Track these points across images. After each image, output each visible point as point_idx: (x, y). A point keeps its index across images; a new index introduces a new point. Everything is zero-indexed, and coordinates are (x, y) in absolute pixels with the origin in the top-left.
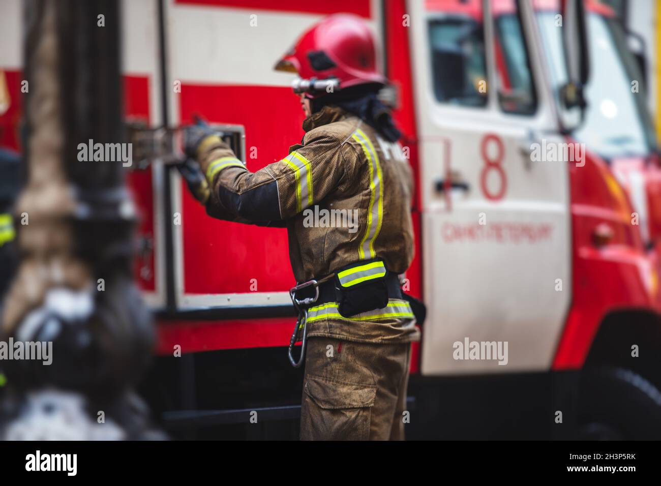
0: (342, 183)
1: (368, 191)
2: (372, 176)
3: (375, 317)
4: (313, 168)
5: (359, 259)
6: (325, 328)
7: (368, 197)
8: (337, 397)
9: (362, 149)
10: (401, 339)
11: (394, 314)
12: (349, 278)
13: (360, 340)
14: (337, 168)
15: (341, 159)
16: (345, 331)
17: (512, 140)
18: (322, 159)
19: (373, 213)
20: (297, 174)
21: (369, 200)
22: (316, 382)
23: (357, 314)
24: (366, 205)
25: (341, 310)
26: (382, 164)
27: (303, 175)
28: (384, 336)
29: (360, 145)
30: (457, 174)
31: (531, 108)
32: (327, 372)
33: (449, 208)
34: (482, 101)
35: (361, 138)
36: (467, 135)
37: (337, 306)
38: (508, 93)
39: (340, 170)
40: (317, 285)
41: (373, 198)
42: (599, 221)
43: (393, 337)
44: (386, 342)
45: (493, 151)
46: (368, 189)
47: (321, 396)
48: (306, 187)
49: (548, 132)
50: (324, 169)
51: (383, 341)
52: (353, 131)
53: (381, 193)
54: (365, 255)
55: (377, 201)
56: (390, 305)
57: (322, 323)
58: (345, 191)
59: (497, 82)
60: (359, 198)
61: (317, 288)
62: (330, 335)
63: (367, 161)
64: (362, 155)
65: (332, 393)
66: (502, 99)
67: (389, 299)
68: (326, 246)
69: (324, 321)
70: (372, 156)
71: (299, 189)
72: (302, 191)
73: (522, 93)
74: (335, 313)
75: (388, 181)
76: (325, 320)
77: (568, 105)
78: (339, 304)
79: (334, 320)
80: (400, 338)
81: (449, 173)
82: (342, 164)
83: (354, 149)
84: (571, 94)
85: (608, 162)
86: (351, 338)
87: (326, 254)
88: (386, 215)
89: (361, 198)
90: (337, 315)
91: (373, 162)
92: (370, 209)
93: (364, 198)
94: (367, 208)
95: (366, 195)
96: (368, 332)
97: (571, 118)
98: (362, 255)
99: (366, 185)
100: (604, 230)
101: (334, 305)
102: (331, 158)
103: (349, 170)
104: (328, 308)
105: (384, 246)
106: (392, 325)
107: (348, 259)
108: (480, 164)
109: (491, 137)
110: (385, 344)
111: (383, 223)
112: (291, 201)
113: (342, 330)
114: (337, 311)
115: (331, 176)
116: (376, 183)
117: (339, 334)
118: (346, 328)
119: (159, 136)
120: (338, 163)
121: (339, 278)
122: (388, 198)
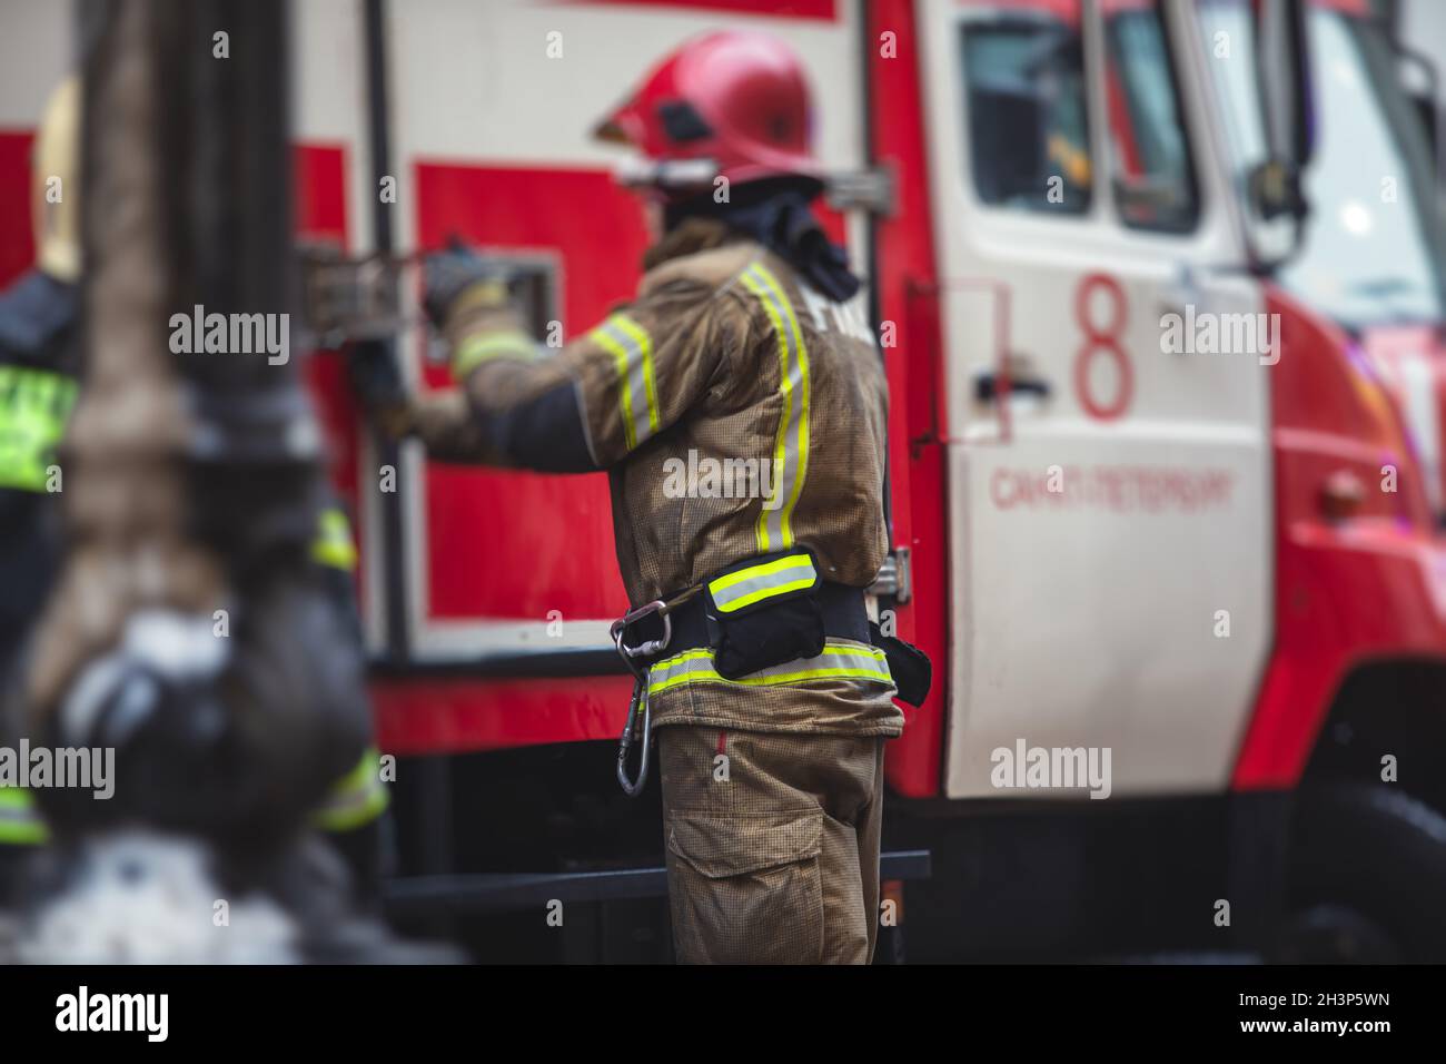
0: (717, 382)
1: (778, 395)
2: (784, 364)
3: (797, 676)
4: (656, 347)
5: (756, 551)
6: (686, 704)
7: (774, 411)
8: (737, 849)
9: (760, 307)
10: (860, 726)
11: (842, 671)
12: (734, 592)
13: (766, 727)
14: (708, 349)
15: (715, 328)
16: (730, 708)
17: (1144, 285)
18: (674, 329)
19: (787, 446)
20: (622, 361)
21: (779, 415)
22: (690, 823)
23: (756, 671)
24: (771, 426)
25: (719, 665)
26: (809, 340)
27: (635, 366)
28: (819, 717)
29: (756, 298)
30: (1023, 361)
31: (1185, 217)
32: (710, 796)
33: (1005, 437)
34: (1079, 202)
35: (761, 282)
36: (1043, 275)
37: (711, 656)
38: (1137, 184)
39: (715, 351)
40: (665, 612)
41: (788, 412)
42: (1336, 463)
43: (840, 718)
44: (824, 730)
45: (1102, 309)
46: (774, 394)
47: (705, 852)
48: (641, 391)
49: (1225, 270)
50: (678, 352)
51: (818, 728)
52: (744, 266)
53: (805, 403)
54: (770, 540)
55: (796, 420)
56: (830, 650)
57: (678, 695)
58: (725, 399)
59: (1110, 160)
60: (757, 411)
61: (667, 619)
62: (695, 718)
63: (774, 332)
64: (761, 320)
65: (726, 841)
66: (1122, 196)
67: (827, 638)
68: (684, 522)
69: (682, 688)
70: (785, 320)
71: (627, 396)
72: (634, 399)
73: (1166, 184)
74: (706, 669)
75: (821, 378)
76: (685, 687)
77: (1268, 210)
78: (715, 651)
79: (705, 687)
80: (857, 722)
81: (1007, 359)
82: (719, 338)
83: (743, 306)
84: (1275, 188)
85: (1355, 335)
86: (743, 723)
87: (685, 540)
88: (817, 452)
89: (760, 412)
90: (711, 675)
91: (788, 333)
92: (781, 435)
93: (767, 411)
94: (774, 434)
95: (772, 406)
96: (780, 707)
97: (1274, 238)
98: (764, 541)
99: (773, 383)
100: (1345, 484)
101: (703, 655)
102: (694, 326)
103: (733, 350)
104: (691, 660)
105: (813, 521)
106: (838, 694)
107: (733, 552)
108: (1073, 339)
109: (1101, 280)
110: (821, 735)
111: (808, 470)
112: (611, 423)
113: (724, 707)
114: (710, 665)
115: (694, 366)
116: (793, 381)
117: (717, 716)
118: (731, 701)
119: (369, 275)
120: (708, 336)
121: (712, 593)
122: (820, 415)
